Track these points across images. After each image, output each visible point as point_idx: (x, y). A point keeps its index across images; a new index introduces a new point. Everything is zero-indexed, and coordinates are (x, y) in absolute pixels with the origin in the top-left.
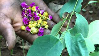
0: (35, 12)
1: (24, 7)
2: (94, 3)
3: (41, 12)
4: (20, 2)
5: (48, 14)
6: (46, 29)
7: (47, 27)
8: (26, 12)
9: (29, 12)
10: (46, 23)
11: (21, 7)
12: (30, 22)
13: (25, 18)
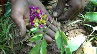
0: (39, 13)
1: (32, 9)
2: (81, 22)
3: (43, 14)
4: (30, 5)
5: (47, 16)
6: (44, 25)
7: (45, 24)
8: (33, 13)
9: (35, 13)
10: (45, 21)
11: (30, 9)
12: (35, 19)
13: (31, 16)
